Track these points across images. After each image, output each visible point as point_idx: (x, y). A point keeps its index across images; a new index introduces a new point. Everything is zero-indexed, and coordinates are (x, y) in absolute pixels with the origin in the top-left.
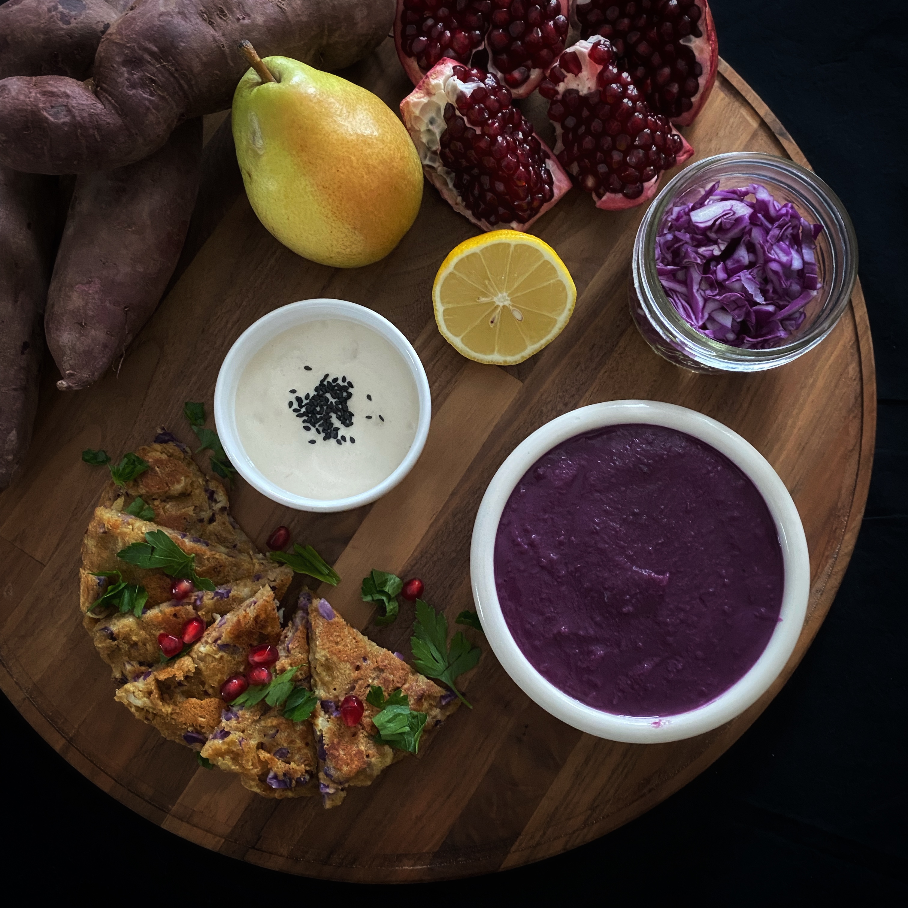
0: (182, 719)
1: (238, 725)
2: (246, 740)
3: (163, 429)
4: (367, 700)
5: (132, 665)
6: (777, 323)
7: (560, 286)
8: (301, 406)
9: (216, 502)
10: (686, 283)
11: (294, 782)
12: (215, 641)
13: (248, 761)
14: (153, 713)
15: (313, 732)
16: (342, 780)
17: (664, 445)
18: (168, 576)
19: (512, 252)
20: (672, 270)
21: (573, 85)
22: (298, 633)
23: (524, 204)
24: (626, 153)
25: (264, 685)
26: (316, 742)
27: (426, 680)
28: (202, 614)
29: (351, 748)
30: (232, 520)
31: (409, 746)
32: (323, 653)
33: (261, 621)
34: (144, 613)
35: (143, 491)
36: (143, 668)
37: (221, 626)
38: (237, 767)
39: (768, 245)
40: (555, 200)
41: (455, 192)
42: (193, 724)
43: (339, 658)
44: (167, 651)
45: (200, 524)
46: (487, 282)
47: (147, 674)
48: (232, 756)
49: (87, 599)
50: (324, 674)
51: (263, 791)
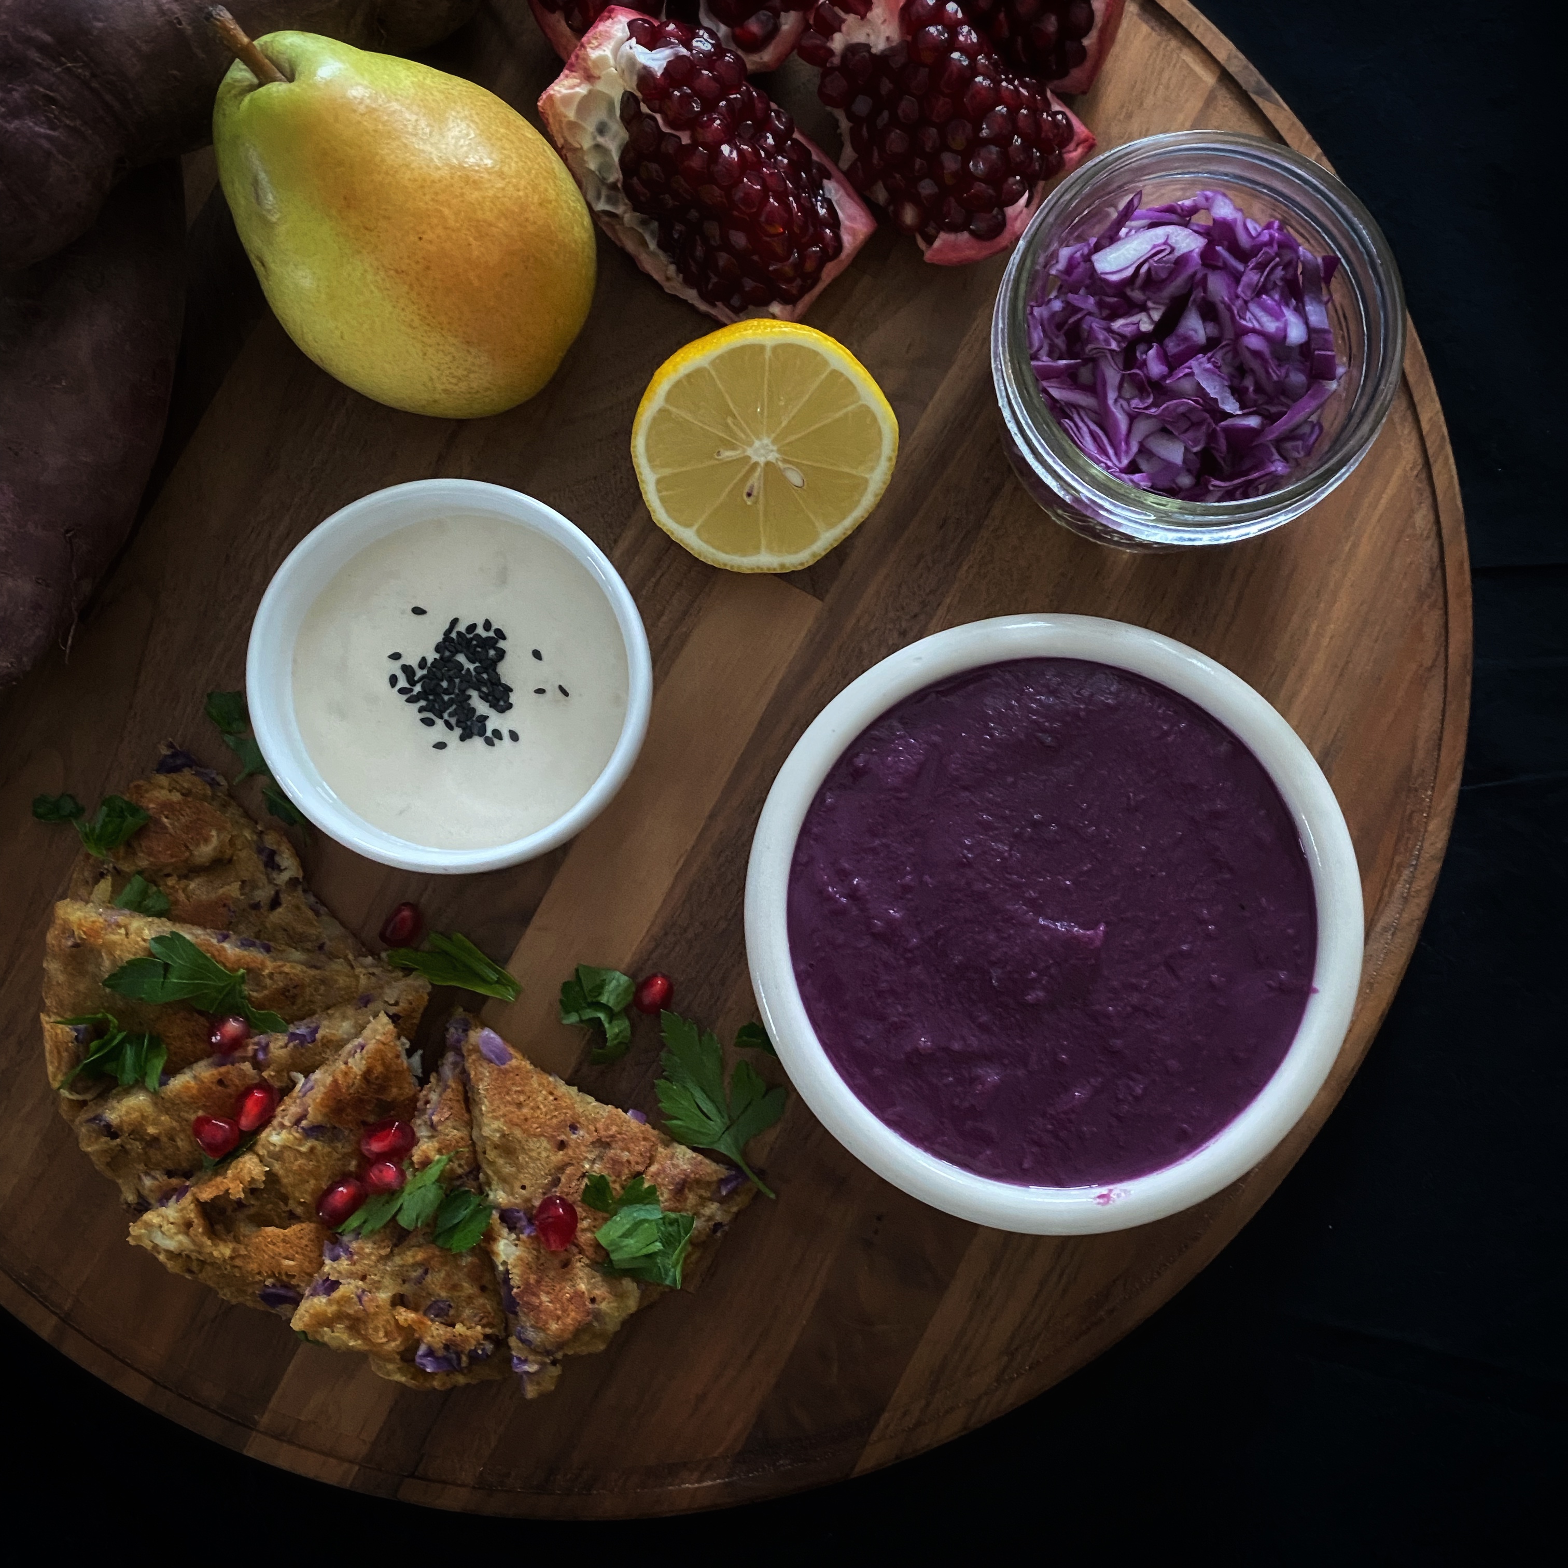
0: (253, 1266)
1: (353, 1268)
2: (370, 1292)
3: (171, 746)
4: (583, 1201)
5: (154, 1178)
6: (1269, 448)
7: (866, 414)
8: (412, 683)
9: (279, 869)
10: (1095, 389)
11: (464, 1358)
12: (297, 1122)
13: (376, 1329)
14: (198, 1260)
15: (493, 1266)
16: (549, 1348)
17: (1078, 693)
18: (201, 1013)
19: (770, 360)
20: (1068, 366)
21: (859, 37)
22: (449, 1094)
23: (787, 268)
24: (968, 154)
25: (392, 1193)
26: (498, 1283)
27: (690, 1154)
28: (270, 1075)
29: (562, 1289)
30: (312, 899)
31: (667, 1274)
32: (496, 1125)
33: (377, 1078)
34: (163, 1083)
35: (144, 863)
36: (174, 1181)
37: (305, 1094)
38: (359, 1342)
39: (1239, 302)
40: (848, 256)
41: (663, 257)
42: (273, 1272)
43: (525, 1131)
44: (212, 1148)
45: (254, 912)
46: (730, 420)
47: (181, 1192)
48: (347, 1322)
49: (58, 1068)
50: (501, 1161)
51: (412, 1379)
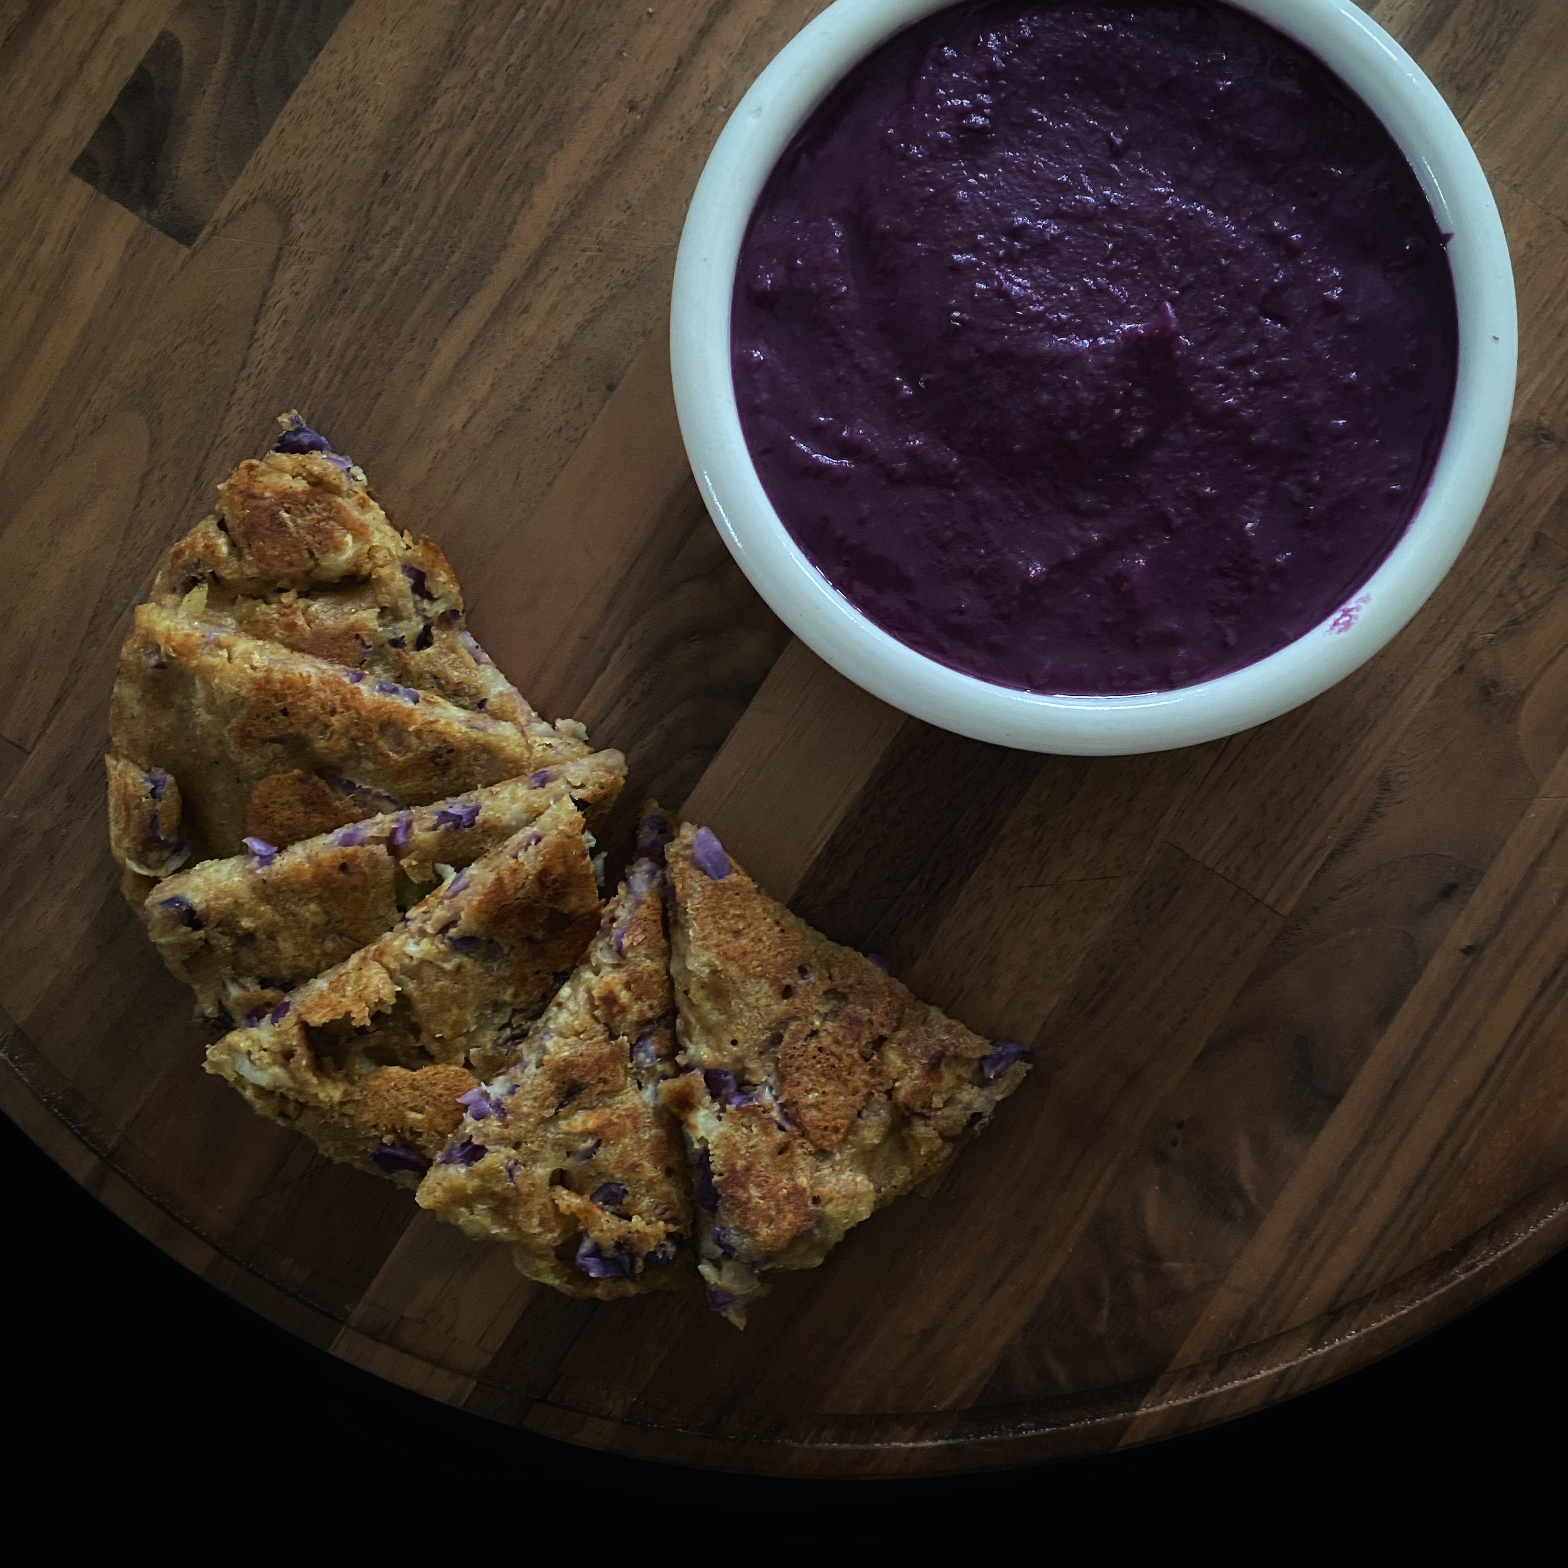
0: (366, 1117)
1: (506, 1132)
2: (525, 1166)
5: (244, 987)
9: (431, 598)
11: (640, 1263)
12: (444, 930)
13: (529, 1215)
14: (296, 1101)
15: (685, 1143)
16: (757, 1258)
22: (643, 911)
26: (693, 1166)
27: (946, 1020)
28: (410, 865)
29: (778, 1182)
30: (473, 641)
32: (705, 956)
33: (555, 881)
36: (269, 994)
37: (455, 894)
38: (505, 1230)
42: (393, 1126)
43: (743, 968)
45: (395, 651)
47: (280, 1010)
48: (492, 1203)
49: (125, 830)
50: (708, 1006)
51: (568, 1282)
